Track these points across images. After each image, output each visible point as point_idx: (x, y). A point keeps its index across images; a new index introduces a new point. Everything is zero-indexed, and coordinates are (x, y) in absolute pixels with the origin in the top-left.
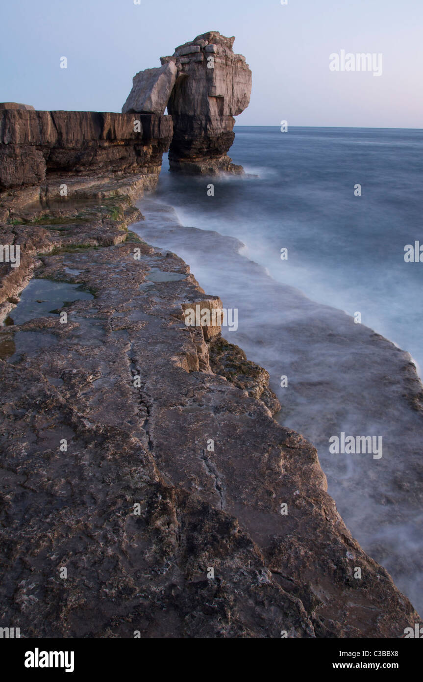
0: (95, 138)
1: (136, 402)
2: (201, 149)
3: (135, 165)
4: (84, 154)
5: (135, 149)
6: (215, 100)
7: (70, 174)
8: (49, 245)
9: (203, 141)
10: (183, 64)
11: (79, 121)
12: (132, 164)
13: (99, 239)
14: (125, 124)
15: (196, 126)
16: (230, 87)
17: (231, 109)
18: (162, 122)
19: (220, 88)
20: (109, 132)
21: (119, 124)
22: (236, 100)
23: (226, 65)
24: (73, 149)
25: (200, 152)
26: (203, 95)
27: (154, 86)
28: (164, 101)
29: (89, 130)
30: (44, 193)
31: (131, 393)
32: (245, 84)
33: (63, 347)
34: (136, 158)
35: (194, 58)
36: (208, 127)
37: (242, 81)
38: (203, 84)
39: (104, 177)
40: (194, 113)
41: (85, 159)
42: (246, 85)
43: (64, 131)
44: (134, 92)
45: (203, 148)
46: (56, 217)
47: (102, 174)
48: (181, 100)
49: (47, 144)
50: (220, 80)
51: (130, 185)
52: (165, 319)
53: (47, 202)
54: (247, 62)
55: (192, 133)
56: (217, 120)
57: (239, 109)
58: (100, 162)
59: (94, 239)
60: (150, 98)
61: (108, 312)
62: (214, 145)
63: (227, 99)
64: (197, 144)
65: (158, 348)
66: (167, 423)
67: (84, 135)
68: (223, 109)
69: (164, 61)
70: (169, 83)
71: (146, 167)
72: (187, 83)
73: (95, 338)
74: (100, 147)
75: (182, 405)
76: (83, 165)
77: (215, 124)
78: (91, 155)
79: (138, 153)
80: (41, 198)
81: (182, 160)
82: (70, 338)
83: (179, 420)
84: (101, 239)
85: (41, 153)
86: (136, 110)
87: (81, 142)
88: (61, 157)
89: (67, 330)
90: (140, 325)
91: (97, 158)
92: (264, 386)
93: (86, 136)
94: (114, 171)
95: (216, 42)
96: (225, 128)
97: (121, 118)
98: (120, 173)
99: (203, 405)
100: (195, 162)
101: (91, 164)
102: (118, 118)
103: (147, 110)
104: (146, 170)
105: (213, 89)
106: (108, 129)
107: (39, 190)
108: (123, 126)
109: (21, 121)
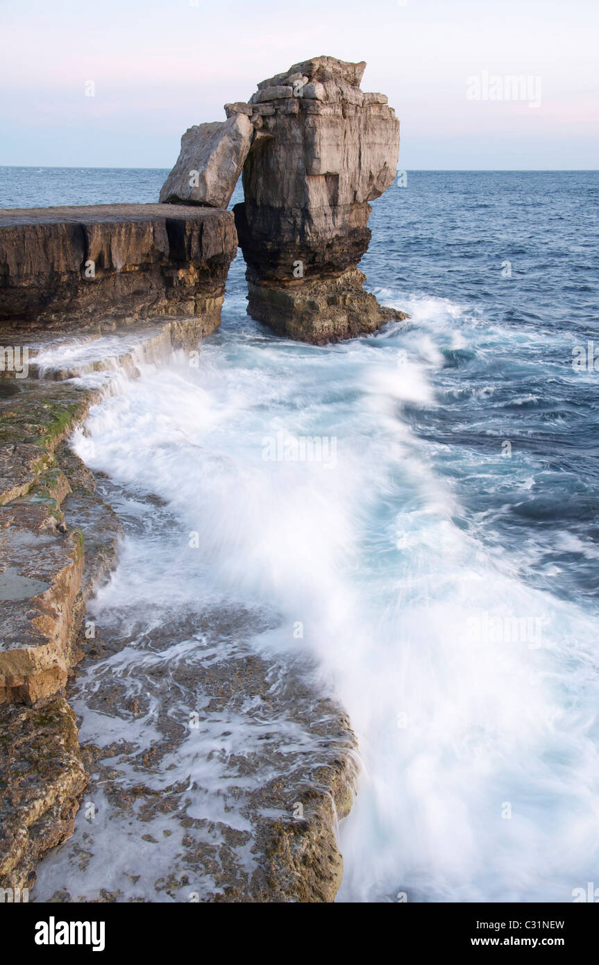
0: (73, 270)
3: (163, 302)
4: (53, 295)
5: (161, 275)
6: (322, 180)
9: (300, 253)
10: (264, 117)
12: (157, 300)
15: (285, 226)
16: (353, 153)
17: (356, 192)
18: (205, 232)
19: (329, 158)
20: (100, 257)
21: (119, 241)
22: (367, 175)
23: (345, 116)
26: (298, 174)
27: (211, 157)
29: (61, 254)
32: (386, 144)
34: (164, 289)
35: (283, 108)
36: (307, 229)
37: (380, 140)
38: (298, 152)
40: (283, 204)
41: (56, 303)
42: (387, 147)
47: (92, 325)
48: (261, 180)
50: (330, 145)
55: (279, 239)
56: (325, 215)
57: (374, 189)
58: (88, 305)
60: (203, 178)
62: (324, 257)
63: (345, 178)
64: (287, 257)
67: (52, 264)
68: (338, 195)
69: (230, 111)
70: (237, 151)
72: (271, 150)
76: (55, 312)
77: (320, 223)
78: (66, 297)
79: (168, 283)
81: (266, 283)
86: (181, 197)
87: (46, 276)
88: (11, 301)
91: (79, 300)
93: (56, 265)
94: (118, 317)
95: (323, 78)
96: (345, 227)
97: (124, 230)
98: (128, 320)
100: (287, 288)
101: (69, 309)
102: (119, 232)
103: (198, 199)
104: (190, 307)
105: (315, 162)
106: (97, 253)
108: (128, 245)
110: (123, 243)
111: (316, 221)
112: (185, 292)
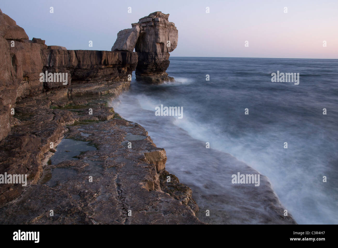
0: (97, 64)
1: (120, 208)
2: (152, 69)
3: (118, 77)
4: (91, 72)
5: (118, 69)
6: (159, 45)
7: (84, 82)
8: (72, 120)
9: (153, 65)
10: (143, 27)
11: (89, 55)
12: (117, 76)
13: (99, 117)
14: (113, 56)
15: (149, 57)
16: (167, 38)
17: (168, 49)
18: (132, 55)
19: (162, 38)
20: (105, 61)
21: (110, 56)
23: (165, 27)
24: (86, 69)
25: (152, 71)
26: (153, 42)
27: (128, 38)
28: (133, 45)
29: (94, 59)
30: (70, 92)
31: (118, 203)
33: (80, 177)
34: (119, 73)
35: (149, 24)
36: (156, 58)
37: (173, 35)
38: (153, 36)
39: (102, 84)
40: (149, 51)
41: (92, 74)
42: (175, 37)
43: (81, 60)
44: (118, 40)
45: (153, 69)
46: (76, 105)
47: (101, 82)
48: (142, 45)
49: (72, 67)
50: (162, 35)
51: (115, 88)
52: (136, 161)
53: (71, 96)
54: (176, 26)
55: (148, 61)
56: (160, 54)
57: (172, 49)
58: (100, 76)
59: (97, 117)
60: (126, 44)
61: (104, 157)
62: (159, 67)
63: (165, 44)
64: (150, 66)
65: (132, 177)
66: (138, 220)
67: (92, 62)
68: (164, 49)
69: (133, 25)
70: (136, 36)
71: (123, 78)
72: (145, 36)
73: (98, 172)
74: (100, 68)
75: (146, 210)
76: (91, 77)
77: (159, 56)
78: (95, 72)
79: (120, 71)
80: (68, 94)
81: (143, 74)
82: (84, 172)
83: (144, 219)
84: (100, 117)
85: (69, 71)
86: (119, 49)
87: (90, 66)
88: (79, 73)
89: (82, 167)
90: (122, 165)
91: (98, 74)
92: (189, 198)
93: (93, 63)
94: (107, 81)
95: (160, 17)
96: (165, 59)
97: (111, 53)
98: (110, 81)
99: (158, 210)
100: (149, 76)
101: (95, 77)
103: (124, 49)
104: (123, 80)
105: (158, 39)
106: (104, 59)
107: (67, 90)
108: (112, 58)
109: (59, 55)
112: (124, 75)
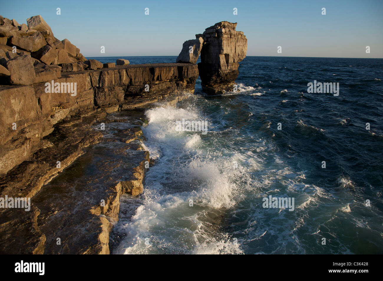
0: (150, 80)
4: (144, 88)
5: (176, 82)
6: (224, 55)
7: (138, 97)
9: (217, 77)
10: (207, 38)
11: (141, 72)
12: (174, 90)
15: (213, 69)
16: (233, 48)
17: (234, 60)
18: (189, 70)
19: (227, 48)
21: (164, 72)
22: (237, 54)
23: (231, 38)
24: (138, 86)
25: (216, 82)
26: (217, 54)
28: (196, 57)
29: (147, 76)
30: (120, 108)
34: (177, 87)
35: (212, 35)
36: (219, 70)
37: (241, 44)
38: (217, 48)
39: (156, 98)
40: (212, 63)
42: (244, 47)
43: (133, 78)
44: (182, 52)
45: (217, 80)
48: (206, 56)
49: (124, 84)
50: (227, 46)
54: (245, 35)
56: (225, 66)
57: (240, 59)
58: (154, 91)
60: (189, 55)
62: (224, 78)
63: (231, 55)
64: (214, 78)
67: (144, 79)
68: (229, 60)
70: (199, 47)
71: (185, 90)
72: (209, 47)
74: (153, 84)
76: (145, 93)
77: (223, 68)
78: (148, 88)
79: (178, 85)
80: (118, 110)
85: (121, 88)
88: (132, 89)
91: (152, 89)
94: (163, 95)
95: (224, 27)
96: (230, 70)
97: (165, 69)
100: (213, 87)
102: (164, 70)
103: (187, 61)
105: (222, 51)
106: (157, 76)
107: (118, 106)
108: (166, 73)
109: (108, 76)
110: (165, 73)
111: (222, 68)
112: (183, 88)
